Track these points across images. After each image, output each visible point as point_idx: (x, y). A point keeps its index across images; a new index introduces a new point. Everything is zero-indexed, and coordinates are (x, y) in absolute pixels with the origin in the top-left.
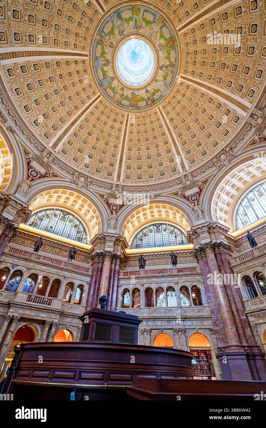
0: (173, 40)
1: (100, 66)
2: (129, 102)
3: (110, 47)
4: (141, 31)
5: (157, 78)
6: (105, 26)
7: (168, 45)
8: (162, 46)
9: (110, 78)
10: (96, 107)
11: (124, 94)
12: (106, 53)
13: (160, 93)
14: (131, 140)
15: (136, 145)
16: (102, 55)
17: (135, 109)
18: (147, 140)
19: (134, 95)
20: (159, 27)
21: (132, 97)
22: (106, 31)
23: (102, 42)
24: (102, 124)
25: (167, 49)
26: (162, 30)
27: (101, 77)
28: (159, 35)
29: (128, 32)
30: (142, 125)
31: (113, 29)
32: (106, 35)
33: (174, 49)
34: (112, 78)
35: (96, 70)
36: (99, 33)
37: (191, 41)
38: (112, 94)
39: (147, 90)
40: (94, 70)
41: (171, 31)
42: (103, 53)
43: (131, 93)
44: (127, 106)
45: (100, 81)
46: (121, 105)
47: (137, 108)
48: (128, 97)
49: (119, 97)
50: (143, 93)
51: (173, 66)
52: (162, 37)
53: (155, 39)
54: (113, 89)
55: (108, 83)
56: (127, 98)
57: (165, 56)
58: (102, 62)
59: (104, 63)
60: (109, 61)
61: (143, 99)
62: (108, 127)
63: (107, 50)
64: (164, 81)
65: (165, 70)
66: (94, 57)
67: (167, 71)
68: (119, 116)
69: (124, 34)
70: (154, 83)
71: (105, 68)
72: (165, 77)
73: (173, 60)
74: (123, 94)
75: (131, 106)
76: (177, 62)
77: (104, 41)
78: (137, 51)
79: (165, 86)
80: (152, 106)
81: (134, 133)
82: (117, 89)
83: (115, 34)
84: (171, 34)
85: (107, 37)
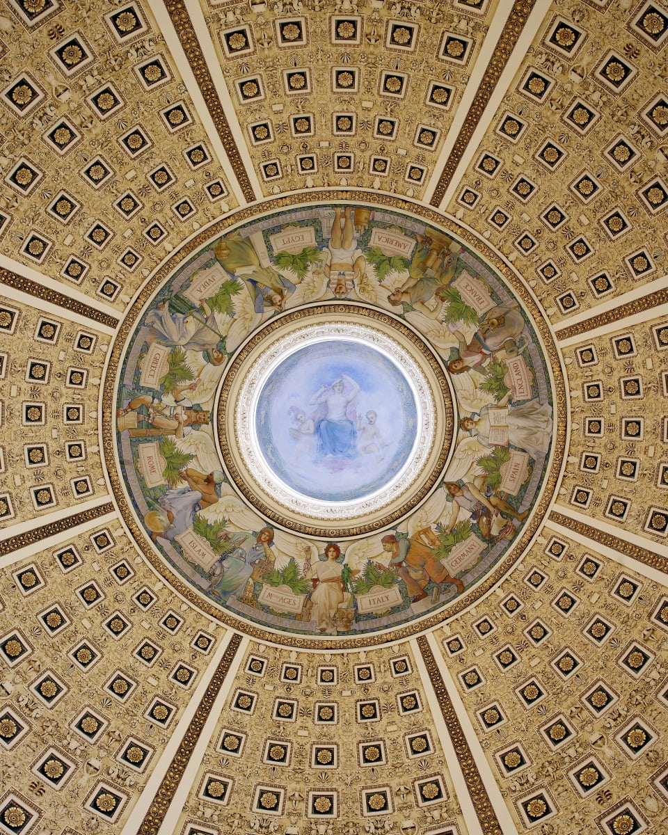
0: (435, 244)
1: (184, 516)
2: (396, 588)
3: (195, 424)
4: (293, 301)
5: (466, 410)
6: (138, 368)
7: (429, 271)
8: (405, 292)
9: (252, 541)
10: (243, 702)
11: (353, 567)
12: (190, 457)
13: (518, 459)
14: (512, 761)
15: (557, 763)
16: (175, 473)
17: (443, 598)
18: (600, 699)
19: (403, 545)
20: (354, 244)
21: (395, 556)
22: (150, 380)
23: (151, 426)
24: (311, 770)
25: (434, 289)
26: (371, 244)
27: (208, 559)
28: (369, 269)
29: (244, 333)
30: (523, 646)
31: (175, 360)
32: (156, 395)
33: (459, 267)
34: (258, 536)
35: (173, 541)
36: (125, 404)
37: (506, 197)
38: (295, 602)
39: (449, 485)
40: (161, 549)
41: (409, 224)
42: (175, 464)
43: (383, 541)
44: (394, 610)
45: (210, 576)
46: (362, 625)
47: (454, 588)
48: (380, 566)
49: (335, 594)
50: (439, 509)
51: (502, 322)
52: (385, 266)
53: (363, 290)
54: (290, 578)
55: (252, 563)
56: (374, 575)
57: (442, 314)
58: (182, 498)
59: (196, 495)
60: (216, 478)
61: (456, 533)
62: (348, 766)
63: (187, 442)
64: (504, 401)
65: (477, 358)
66: (140, 501)
67: (488, 360)
68: (382, 677)
69: (229, 350)
70: (464, 440)
71: (211, 515)
72: (498, 386)
73: (481, 303)
74: (348, 571)
75: (416, 600)
76: (506, 298)
77: (159, 420)
78: (335, 415)
79: (524, 415)
80: (516, 533)
81: (506, 713)
82: (308, 566)
83: (194, 370)
84: (413, 235)
85: (168, 400)
